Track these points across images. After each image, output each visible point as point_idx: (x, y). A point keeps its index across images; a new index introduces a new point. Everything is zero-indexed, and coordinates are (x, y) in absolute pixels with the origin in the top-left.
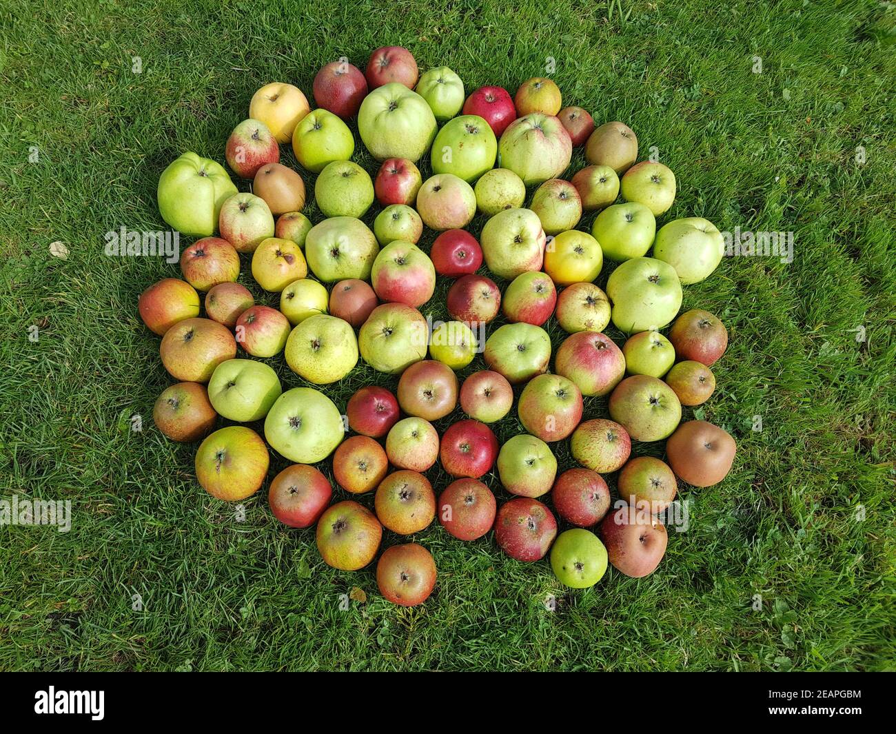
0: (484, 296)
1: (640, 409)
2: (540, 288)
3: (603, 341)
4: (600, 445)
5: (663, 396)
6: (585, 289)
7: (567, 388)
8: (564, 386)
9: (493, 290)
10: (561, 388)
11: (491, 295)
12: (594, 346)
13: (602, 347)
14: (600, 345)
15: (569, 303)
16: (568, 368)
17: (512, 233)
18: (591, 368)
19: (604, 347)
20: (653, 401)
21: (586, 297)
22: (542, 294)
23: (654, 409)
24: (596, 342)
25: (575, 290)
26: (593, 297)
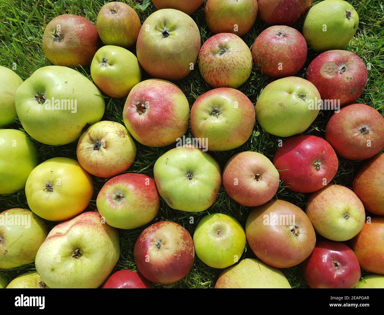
0: (162, 246)
1: (182, 39)
2: (119, 197)
3: (135, 109)
4: (238, 54)
5: (156, 28)
6: (88, 157)
7: (206, 111)
8: (206, 115)
9: (148, 241)
10: (209, 116)
11: (155, 240)
12: (146, 113)
13: (143, 105)
14: (141, 109)
15: (113, 163)
16: (179, 124)
17: (76, 265)
18: (170, 104)
19: (140, 104)
20: (165, 34)
21: (96, 151)
22: (124, 191)
23: (173, 28)
24: (140, 114)
25: (96, 165)
26: (92, 146)
